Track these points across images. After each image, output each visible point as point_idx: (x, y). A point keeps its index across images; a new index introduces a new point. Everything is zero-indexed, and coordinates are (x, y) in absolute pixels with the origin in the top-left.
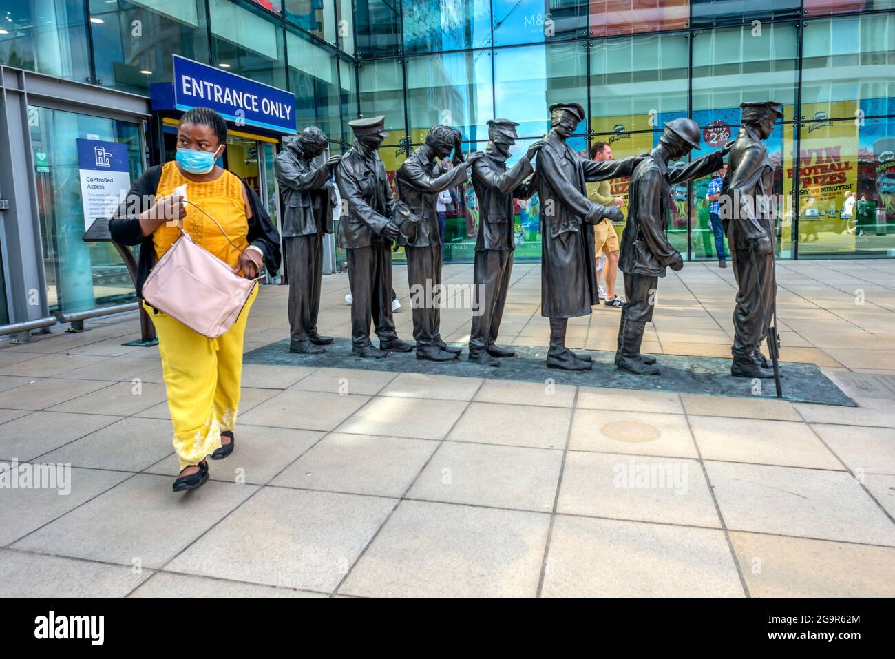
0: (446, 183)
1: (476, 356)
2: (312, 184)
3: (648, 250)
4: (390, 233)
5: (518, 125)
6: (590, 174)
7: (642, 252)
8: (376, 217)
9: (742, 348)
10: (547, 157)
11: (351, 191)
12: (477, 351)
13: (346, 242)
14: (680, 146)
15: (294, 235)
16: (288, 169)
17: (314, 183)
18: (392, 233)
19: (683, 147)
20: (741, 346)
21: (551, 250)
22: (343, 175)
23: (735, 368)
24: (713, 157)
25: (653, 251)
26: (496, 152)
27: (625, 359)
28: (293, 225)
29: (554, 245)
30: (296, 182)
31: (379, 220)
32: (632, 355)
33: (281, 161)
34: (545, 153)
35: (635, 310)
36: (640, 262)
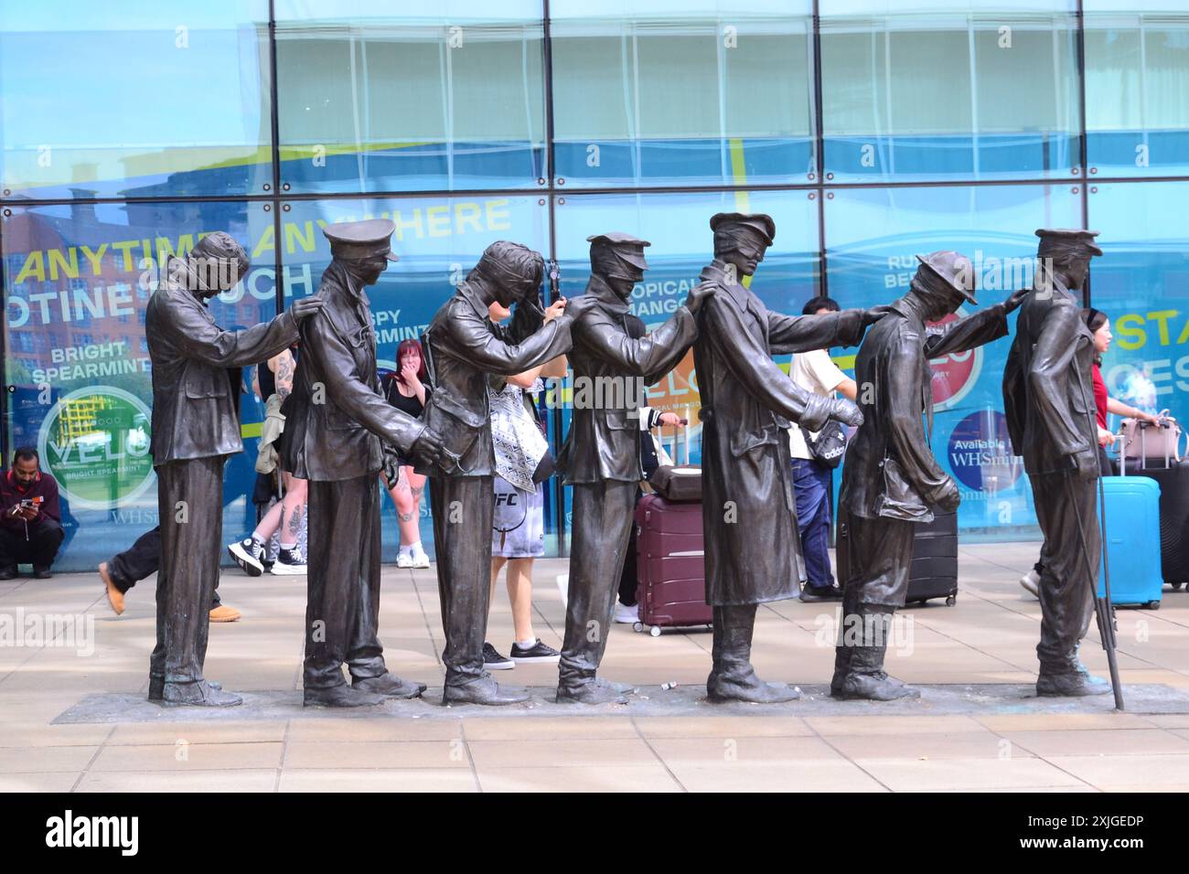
0: (535, 356)
1: (578, 690)
2: (255, 352)
3: (905, 476)
4: (429, 450)
5: (648, 244)
6: (780, 339)
7: (894, 476)
8: (399, 417)
9: (1054, 645)
10: (725, 310)
11: (345, 368)
12: (579, 681)
13: (318, 470)
14: (947, 298)
15: (193, 456)
16: (192, 322)
17: (258, 353)
18: (432, 448)
19: (951, 300)
20: (1053, 642)
21: (731, 478)
22: (329, 335)
23: (1044, 683)
24: (992, 314)
25: (913, 476)
26: (610, 296)
27: (859, 677)
28: (192, 435)
29: (738, 469)
30: (218, 349)
31: (409, 426)
32: (869, 670)
33: (179, 305)
34: (722, 305)
35: (877, 585)
36: (893, 497)
